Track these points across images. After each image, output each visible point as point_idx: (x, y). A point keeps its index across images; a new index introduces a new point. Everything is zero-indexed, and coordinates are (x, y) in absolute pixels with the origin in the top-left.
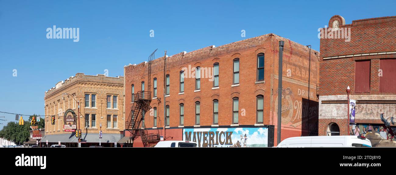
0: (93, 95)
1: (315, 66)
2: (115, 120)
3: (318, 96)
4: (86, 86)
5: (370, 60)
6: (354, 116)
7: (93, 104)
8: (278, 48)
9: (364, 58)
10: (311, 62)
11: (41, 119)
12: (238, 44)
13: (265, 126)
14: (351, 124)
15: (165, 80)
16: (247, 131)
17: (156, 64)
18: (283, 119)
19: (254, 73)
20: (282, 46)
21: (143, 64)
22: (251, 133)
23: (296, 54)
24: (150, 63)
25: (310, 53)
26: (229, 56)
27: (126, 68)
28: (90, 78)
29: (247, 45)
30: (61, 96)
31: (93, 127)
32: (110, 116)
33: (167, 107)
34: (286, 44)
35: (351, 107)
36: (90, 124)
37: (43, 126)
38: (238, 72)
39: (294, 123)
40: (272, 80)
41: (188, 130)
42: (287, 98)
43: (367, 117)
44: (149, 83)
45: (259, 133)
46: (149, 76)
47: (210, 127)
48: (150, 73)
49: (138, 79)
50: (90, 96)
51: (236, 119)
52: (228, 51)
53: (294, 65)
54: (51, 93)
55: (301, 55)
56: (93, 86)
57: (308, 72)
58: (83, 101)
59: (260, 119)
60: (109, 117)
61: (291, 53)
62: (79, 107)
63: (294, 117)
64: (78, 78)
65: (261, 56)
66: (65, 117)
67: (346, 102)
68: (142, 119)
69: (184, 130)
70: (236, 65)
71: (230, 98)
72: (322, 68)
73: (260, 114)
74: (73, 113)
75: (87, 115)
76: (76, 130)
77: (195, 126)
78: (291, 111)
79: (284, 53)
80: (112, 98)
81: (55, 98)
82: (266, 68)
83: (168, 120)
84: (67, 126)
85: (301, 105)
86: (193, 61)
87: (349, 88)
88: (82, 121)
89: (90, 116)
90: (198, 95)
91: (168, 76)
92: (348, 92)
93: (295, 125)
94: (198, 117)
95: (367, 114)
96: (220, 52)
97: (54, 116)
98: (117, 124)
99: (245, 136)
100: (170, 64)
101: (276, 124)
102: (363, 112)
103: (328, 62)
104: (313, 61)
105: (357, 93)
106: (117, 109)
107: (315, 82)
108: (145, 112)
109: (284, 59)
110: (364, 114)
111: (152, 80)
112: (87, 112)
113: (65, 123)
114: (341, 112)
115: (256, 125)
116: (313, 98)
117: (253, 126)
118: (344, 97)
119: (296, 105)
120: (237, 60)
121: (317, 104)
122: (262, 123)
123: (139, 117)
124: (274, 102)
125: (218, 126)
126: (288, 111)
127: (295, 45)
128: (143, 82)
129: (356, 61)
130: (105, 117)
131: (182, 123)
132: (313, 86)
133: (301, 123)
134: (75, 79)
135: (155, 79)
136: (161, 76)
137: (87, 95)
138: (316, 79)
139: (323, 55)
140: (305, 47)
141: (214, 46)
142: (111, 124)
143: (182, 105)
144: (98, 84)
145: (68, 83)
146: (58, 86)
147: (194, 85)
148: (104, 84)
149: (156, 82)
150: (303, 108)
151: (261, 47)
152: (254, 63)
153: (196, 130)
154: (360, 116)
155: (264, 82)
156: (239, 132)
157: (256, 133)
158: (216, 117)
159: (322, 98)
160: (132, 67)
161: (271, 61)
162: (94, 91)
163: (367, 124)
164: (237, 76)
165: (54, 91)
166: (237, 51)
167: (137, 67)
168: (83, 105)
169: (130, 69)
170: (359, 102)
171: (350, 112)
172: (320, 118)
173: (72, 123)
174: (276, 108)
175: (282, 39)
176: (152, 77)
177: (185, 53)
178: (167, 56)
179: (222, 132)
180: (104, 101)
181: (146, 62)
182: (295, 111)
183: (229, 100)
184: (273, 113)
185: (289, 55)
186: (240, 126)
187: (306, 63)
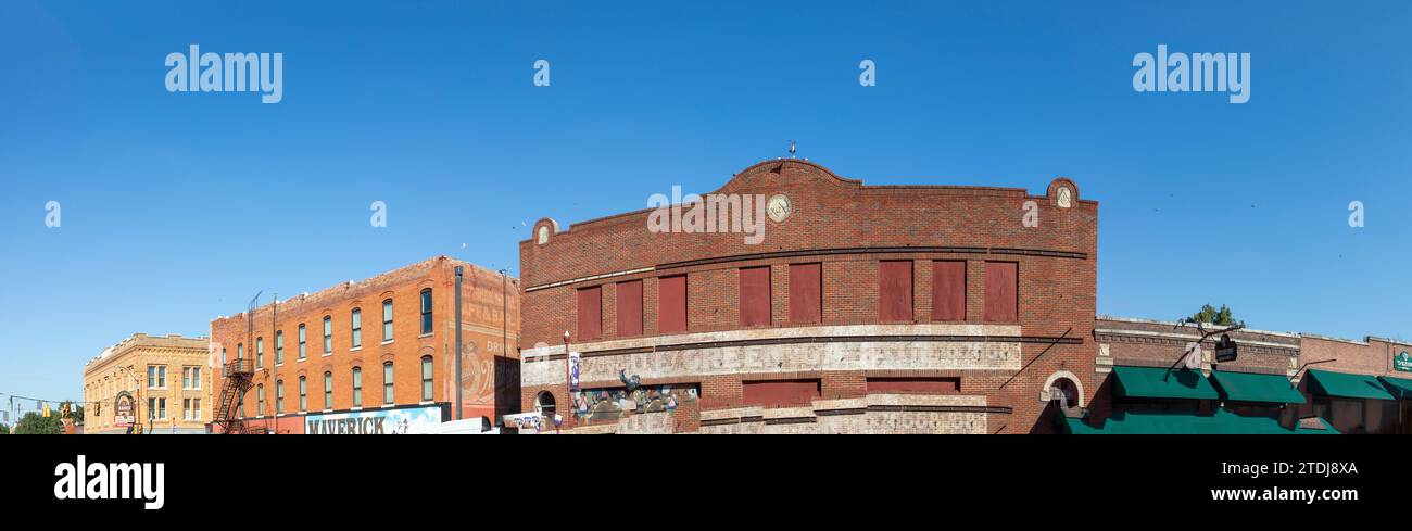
0: (162, 368)
1: (514, 302)
2: (196, 406)
3: (519, 349)
4: (150, 353)
5: (600, 286)
6: (577, 378)
7: (161, 382)
8: (453, 278)
9: (590, 284)
10: (508, 297)
11: (78, 408)
12: (391, 276)
13: (437, 405)
14: (572, 391)
15: (275, 341)
16: (407, 414)
17: (261, 315)
18: (464, 392)
19: (417, 321)
20: (460, 275)
21: (240, 316)
22: (414, 418)
23: (483, 286)
24: (251, 314)
25: (505, 281)
26: (376, 296)
27: (213, 323)
28: (156, 341)
29: (404, 277)
30: (109, 371)
31: (162, 419)
32: (188, 400)
33: (280, 382)
34: (466, 270)
35: (571, 364)
36: (156, 414)
37: (82, 419)
38: (391, 321)
39: (482, 396)
40: (445, 331)
41: (314, 418)
42: (470, 358)
43: (598, 378)
44: (250, 345)
45: (427, 416)
46: (250, 335)
47: (349, 411)
48: (251, 330)
49: (232, 340)
50: (156, 370)
51: (390, 397)
52: (374, 289)
53: (480, 303)
54: (94, 365)
55: (490, 287)
56: (160, 354)
57: (502, 313)
58: (145, 378)
59: (428, 394)
60: (186, 401)
61: (475, 285)
62: (139, 387)
63: (481, 387)
64: (138, 342)
65: (427, 294)
66: (116, 403)
67: (564, 356)
68: (240, 404)
69: (308, 418)
70: (388, 310)
71: (380, 362)
72: (524, 304)
73: (428, 386)
74: (129, 397)
75: (152, 401)
76: (133, 424)
77: (324, 411)
78: (478, 377)
79: (463, 286)
80: (191, 371)
81: (101, 374)
82: (435, 312)
83: (281, 403)
84: (120, 419)
85: (493, 366)
86: (319, 308)
87: (567, 334)
88: (144, 409)
89: (157, 402)
90: (328, 361)
91: (280, 333)
92: (566, 341)
93: (484, 399)
94: (329, 396)
95: (599, 373)
96: (362, 290)
97: (99, 403)
98: (199, 413)
99: (405, 422)
100: (282, 314)
101: (453, 400)
102: (592, 371)
103: (534, 295)
104: (510, 294)
105: (581, 340)
106: (199, 388)
107: (513, 328)
108: (245, 392)
109: (464, 295)
110: (593, 374)
111: (255, 342)
112: (152, 395)
113: (117, 414)
114: (556, 374)
115: (421, 403)
116: (511, 353)
117: (417, 406)
118: (561, 349)
119: (485, 367)
120: (388, 302)
121: (517, 363)
122: (432, 400)
123: (235, 402)
124: (449, 365)
125: (361, 408)
126: (472, 378)
127: (481, 272)
128: (240, 345)
129: (578, 289)
130: (181, 402)
131: (304, 407)
132: (511, 336)
133: (493, 395)
134: (132, 342)
135: (259, 339)
136: (268, 334)
137: (151, 368)
138: (515, 324)
139: (526, 284)
140: (497, 274)
141: (351, 282)
142: (190, 412)
143: (303, 378)
144: (169, 349)
145: (122, 349)
146: (106, 355)
147: (321, 346)
148: (178, 349)
149: (260, 344)
150: (496, 372)
151: (426, 278)
152: (417, 303)
153: (326, 417)
154: (586, 378)
155: (433, 334)
156: (395, 416)
157: (422, 417)
158: (358, 394)
159: (525, 354)
160: (223, 321)
161: (443, 300)
162: (162, 361)
163: (600, 389)
164: (389, 328)
165: (98, 362)
166: (388, 288)
167: (230, 321)
168: (145, 384)
169: (219, 325)
170: (584, 355)
171: (571, 372)
172: (523, 385)
173: (127, 413)
174: (454, 374)
175: (459, 262)
176: (255, 337)
177: (307, 295)
178: (278, 302)
179: (368, 419)
180: (179, 377)
181: (244, 313)
182: (483, 377)
183: (378, 367)
184: (448, 383)
185: (472, 288)
186: (397, 408)
187: (499, 299)
